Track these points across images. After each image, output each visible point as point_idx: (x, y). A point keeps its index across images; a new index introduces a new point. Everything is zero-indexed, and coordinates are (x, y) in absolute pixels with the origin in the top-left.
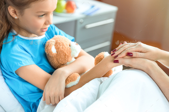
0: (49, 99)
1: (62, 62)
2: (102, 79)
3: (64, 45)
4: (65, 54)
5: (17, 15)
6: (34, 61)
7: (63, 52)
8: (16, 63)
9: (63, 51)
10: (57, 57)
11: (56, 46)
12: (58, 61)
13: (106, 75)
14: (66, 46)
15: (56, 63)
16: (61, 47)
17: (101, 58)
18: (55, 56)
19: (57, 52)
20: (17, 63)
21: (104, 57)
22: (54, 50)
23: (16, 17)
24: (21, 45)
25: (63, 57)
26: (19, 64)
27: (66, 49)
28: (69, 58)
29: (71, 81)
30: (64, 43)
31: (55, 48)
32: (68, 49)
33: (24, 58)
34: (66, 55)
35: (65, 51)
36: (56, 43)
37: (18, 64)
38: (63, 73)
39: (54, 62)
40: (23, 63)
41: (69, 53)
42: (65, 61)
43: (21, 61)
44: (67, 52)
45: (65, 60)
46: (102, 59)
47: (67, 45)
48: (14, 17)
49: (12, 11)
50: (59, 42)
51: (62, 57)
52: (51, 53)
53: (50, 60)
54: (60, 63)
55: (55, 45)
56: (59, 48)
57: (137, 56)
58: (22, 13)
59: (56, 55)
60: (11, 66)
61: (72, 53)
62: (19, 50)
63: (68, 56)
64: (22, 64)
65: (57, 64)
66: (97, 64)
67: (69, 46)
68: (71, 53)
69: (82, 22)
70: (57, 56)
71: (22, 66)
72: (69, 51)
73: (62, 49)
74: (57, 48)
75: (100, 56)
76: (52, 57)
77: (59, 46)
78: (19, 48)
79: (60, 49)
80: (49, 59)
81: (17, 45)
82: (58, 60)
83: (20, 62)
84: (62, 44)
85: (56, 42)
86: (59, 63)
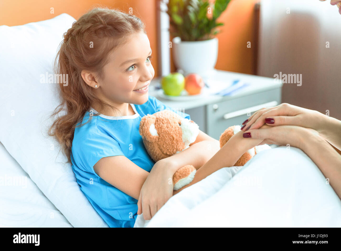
0: (148, 210)
1: (168, 150)
2: (234, 168)
3: (169, 123)
4: (171, 138)
5: (96, 82)
6: (122, 150)
7: (169, 134)
8: (94, 153)
9: (168, 131)
10: (159, 143)
11: (157, 124)
12: (161, 150)
13: (241, 163)
14: (173, 124)
15: (158, 153)
16: (165, 125)
17: (228, 135)
18: (156, 142)
19: (159, 134)
20: (96, 153)
21: (233, 133)
22: (153, 132)
23: (96, 86)
24: (102, 127)
25: (168, 141)
26: (99, 154)
27: (173, 129)
28: (179, 144)
29: (180, 177)
30: (169, 120)
31: (155, 127)
32: (177, 129)
33: (107, 146)
34: (174, 139)
35: (171, 132)
36: (157, 121)
37: (97, 155)
38: (168, 165)
39: (155, 151)
40: (105, 152)
41: (178, 135)
42: (173, 150)
43: (102, 150)
44: (175, 134)
45: (173, 146)
46: (230, 136)
47: (175, 123)
48: (94, 87)
49: (88, 78)
50: (162, 118)
51: (167, 143)
52: (149, 136)
53: (149, 149)
54: (165, 152)
55: (155, 124)
56: (161, 128)
57: (283, 123)
58: (101, 75)
59: (157, 140)
60: (87, 159)
61: (183, 137)
62: (98, 134)
63: (177, 141)
64: (103, 154)
65: (159, 155)
66: (223, 145)
67: (178, 125)
68: (181, 135)
69: (216, 108)
70: (160, 140)
71: (103, 156)
72: (178, 132)
73: (166, 129)
74: (159, 128)
75: (227, 132)
76: (152, 143)
77: (162, 124)
78: (99, 131)
79: (163, 130)
80: (147, 148)
81: (96, 127)
82: (162, 148)
83: (101, 152)
84: (166, 121)
85: (157, 118)
86: (163, 153)
